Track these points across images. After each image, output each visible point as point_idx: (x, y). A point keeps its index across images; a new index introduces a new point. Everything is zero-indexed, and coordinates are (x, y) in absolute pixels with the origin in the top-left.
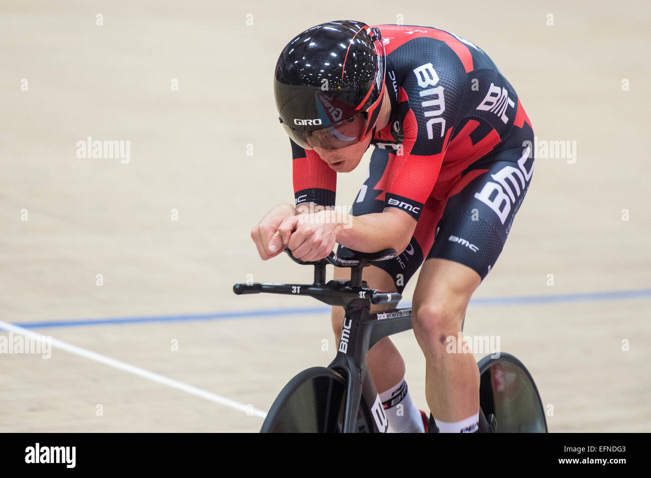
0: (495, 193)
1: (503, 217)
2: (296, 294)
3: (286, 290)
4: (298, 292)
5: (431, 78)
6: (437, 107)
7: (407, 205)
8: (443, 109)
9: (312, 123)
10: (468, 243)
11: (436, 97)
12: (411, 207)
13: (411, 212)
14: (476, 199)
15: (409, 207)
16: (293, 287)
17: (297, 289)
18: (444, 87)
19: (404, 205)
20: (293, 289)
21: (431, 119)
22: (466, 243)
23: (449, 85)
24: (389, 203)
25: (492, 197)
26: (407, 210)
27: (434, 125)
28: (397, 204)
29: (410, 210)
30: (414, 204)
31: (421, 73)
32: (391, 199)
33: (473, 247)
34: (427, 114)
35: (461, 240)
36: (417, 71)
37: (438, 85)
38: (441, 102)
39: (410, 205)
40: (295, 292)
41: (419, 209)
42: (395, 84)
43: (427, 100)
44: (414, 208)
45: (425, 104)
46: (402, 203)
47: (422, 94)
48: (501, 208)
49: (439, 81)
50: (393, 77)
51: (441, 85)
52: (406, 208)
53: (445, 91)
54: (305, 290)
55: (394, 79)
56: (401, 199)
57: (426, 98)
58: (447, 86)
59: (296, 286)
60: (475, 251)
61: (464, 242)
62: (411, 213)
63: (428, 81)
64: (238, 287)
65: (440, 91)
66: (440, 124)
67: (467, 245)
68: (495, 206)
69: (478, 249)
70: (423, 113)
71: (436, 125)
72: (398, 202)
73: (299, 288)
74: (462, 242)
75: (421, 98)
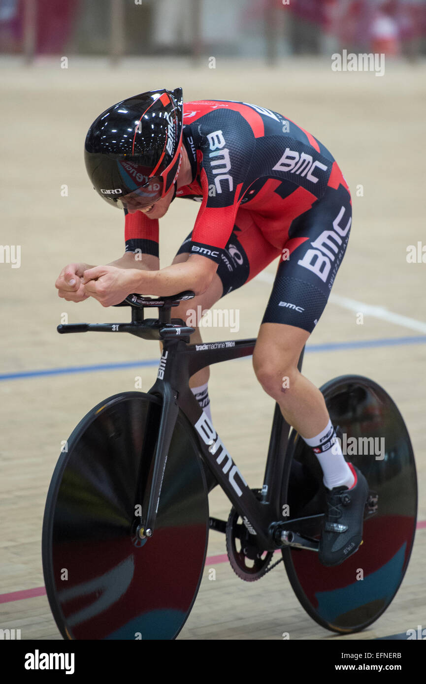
0: (315, 258)
1: (324, 277)
2: (116, 331)
3: (107, 328)
4: (117, 330)
5: (219, 142)
6: (224, 166)
7: (206, 250)
8: (229, 167)
9: (114, 192)
10: (295, 306)
11: (222, 157)
12: (210, 252)
13: (210, 255)
14: (299, 265)
15: (208, 252)
16: (113, 326)
17: (116, 328)
18: (229, 149)
19: (203, 251)
20: (112, 328)
21: (218, 176)
22: (293, 307)
23: (239, 149)
24: (193, 250)
25: (313, 262)
26: (206, 255)
27: (221, 181)
28: (198, 250)
29: (209, 254)
30: (212, 249)
31: (212, 138)
32: (194, 246)
33: (299, 309)
34: (215, 172)
35: (289, 304)
36: (209, 137)
37: (224, 148)
38: (227, 161)
39: (208, 250)
40: (115, 330)
41: (218, 253)
42: (193, 147)
43: (215, 160)
44: (213, 253)
45: (213, 163)
46: (202, 249)
47: (211, 155)
48: (322, 270)
49: (225, 145)
50: (191, 142)
51: (227, 148)
52: (205, 252)
53: (229, 152)
54: (123, 328)
55: (192, 143)
56: (201, 246)
57: (214, 158)
58: (232, 148)
59: (116, 324)
60: (301, 311)
61: (292, 305)
62: (210, 257)
63: (217, 145)
64: (61, 327)
65: (226, 153)
66: (227, 180)
67: (293, 308)
68: (315, 269)
69: (303, 309)
70: (212, 171)
71: (223, 181)
72: (199, 248)
73: (117, 326)
74: (290, 306)
75: (210, 158)
